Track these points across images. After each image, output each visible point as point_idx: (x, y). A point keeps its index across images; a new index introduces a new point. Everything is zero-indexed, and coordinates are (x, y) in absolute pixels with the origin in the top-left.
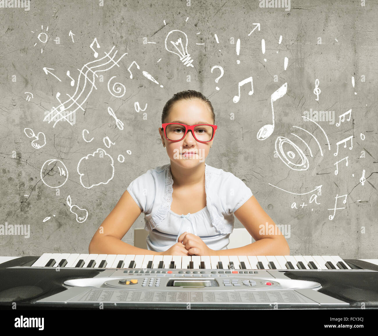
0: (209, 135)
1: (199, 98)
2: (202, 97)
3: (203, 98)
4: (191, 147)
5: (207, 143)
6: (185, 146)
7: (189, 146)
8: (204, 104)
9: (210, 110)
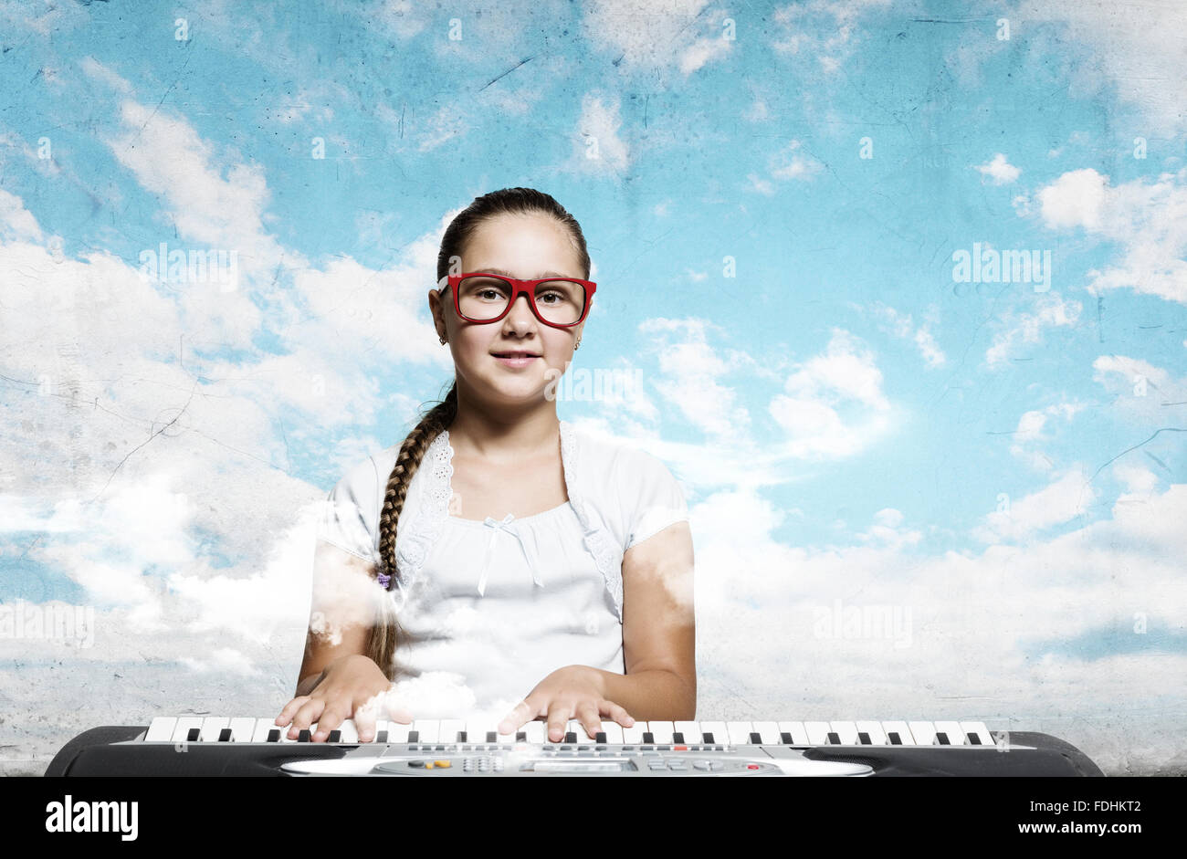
0: (576, 307)
1: (548, 211)
2: (555, 209)
3: (559, 212)
4: (523, 338)
5: (570, 328)
6: (506, 334)
7: (520, 336)
8: (560, 225)
9: (575, 244)
